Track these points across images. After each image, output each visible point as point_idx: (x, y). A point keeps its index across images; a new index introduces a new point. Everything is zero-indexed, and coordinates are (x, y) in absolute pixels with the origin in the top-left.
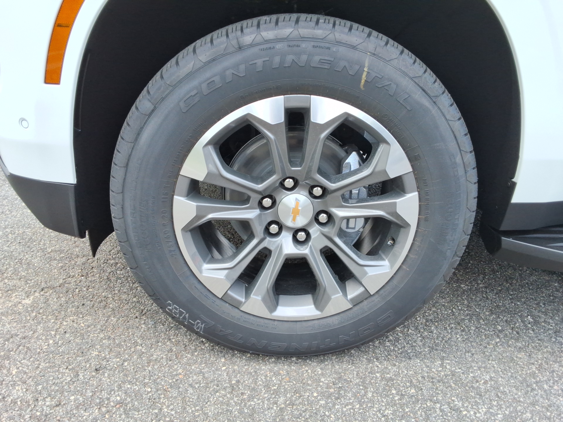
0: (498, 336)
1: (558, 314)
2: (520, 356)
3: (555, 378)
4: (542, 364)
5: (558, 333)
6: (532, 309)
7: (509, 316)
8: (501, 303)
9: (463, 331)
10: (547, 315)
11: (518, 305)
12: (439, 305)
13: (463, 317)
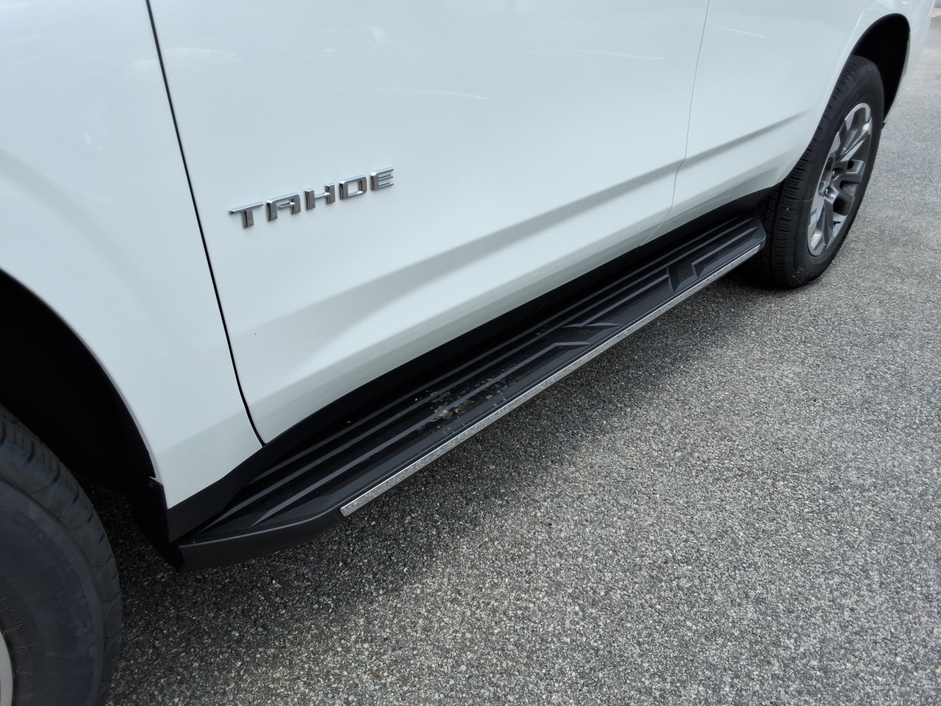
0: (238, 656)
1: (311, 548)
2: (278, 675)
3: (333, 686)
4: (310, 669)
5: (319, 590)
6: (275, 560)
7: (245, 598)
8: (227, 578)
9: (181, 683)
10: (298, 560)
11: (253, 565)
12: (130, 649)
13: (174, 650)
